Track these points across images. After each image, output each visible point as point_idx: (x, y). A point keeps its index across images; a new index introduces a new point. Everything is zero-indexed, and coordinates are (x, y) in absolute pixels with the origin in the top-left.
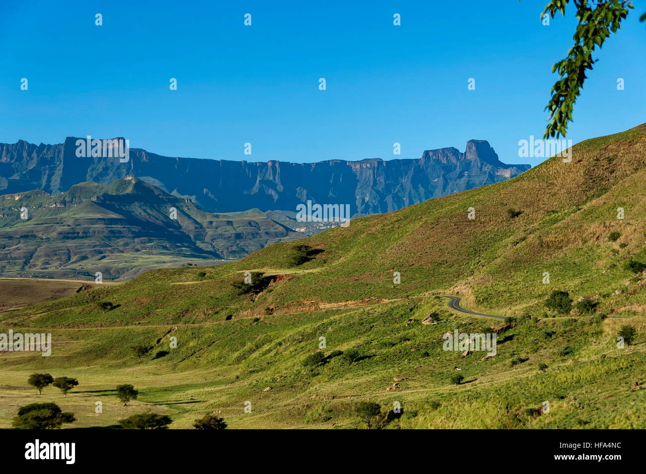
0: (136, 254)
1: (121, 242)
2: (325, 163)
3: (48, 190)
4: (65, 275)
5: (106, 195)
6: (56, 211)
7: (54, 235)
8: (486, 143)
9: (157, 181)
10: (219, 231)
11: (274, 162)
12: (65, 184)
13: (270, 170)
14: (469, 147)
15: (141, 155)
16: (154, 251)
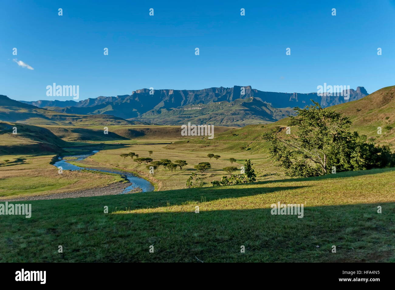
0: (253, 120)
1: (248, 116)
2: (312, 94)
3: (229, 101)
4: (232, 125)
5: (244, 103)
6: (231, 107)
7: (229, 114)
8: (363, 88)
9: (260, 99)
10: (278, 113)
11: (295, 93)
12: (234, 99)
13: (294, 96)
14: (358, 89)
15: (256, 91)
16: (258, 119)
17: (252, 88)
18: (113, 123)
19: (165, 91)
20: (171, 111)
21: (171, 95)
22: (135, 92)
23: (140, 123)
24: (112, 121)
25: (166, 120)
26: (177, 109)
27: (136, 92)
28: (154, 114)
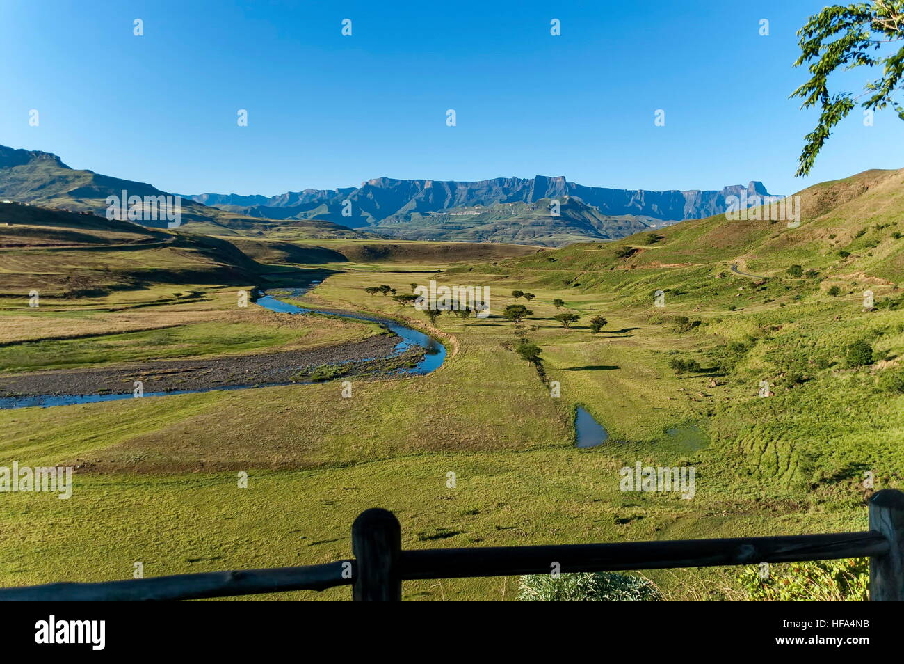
0: (568, 235)
1: (560, 228)
2: (670, 192)
3: (526, 201)
4: (532, 244)
6: (529, 212)
7: (527, 224)
8: (760, 183)
9: (580, 198)
10: (610, 225)
11: (641, 190)
12: (534, 199)
13: (639, 195)
14: (750, 185)
15: (572, 185)
16: (577, 234)
17: (567, 181)
18: (333, 235)
19: (417, 183)
20: (428, 217)
21: (428, 190)
22: (367, 183)
23: (377, 237)
24: (330, 232)
25: (420, 232)
26: (438, 214)
27: (369, 184)
28: (399, 221)
